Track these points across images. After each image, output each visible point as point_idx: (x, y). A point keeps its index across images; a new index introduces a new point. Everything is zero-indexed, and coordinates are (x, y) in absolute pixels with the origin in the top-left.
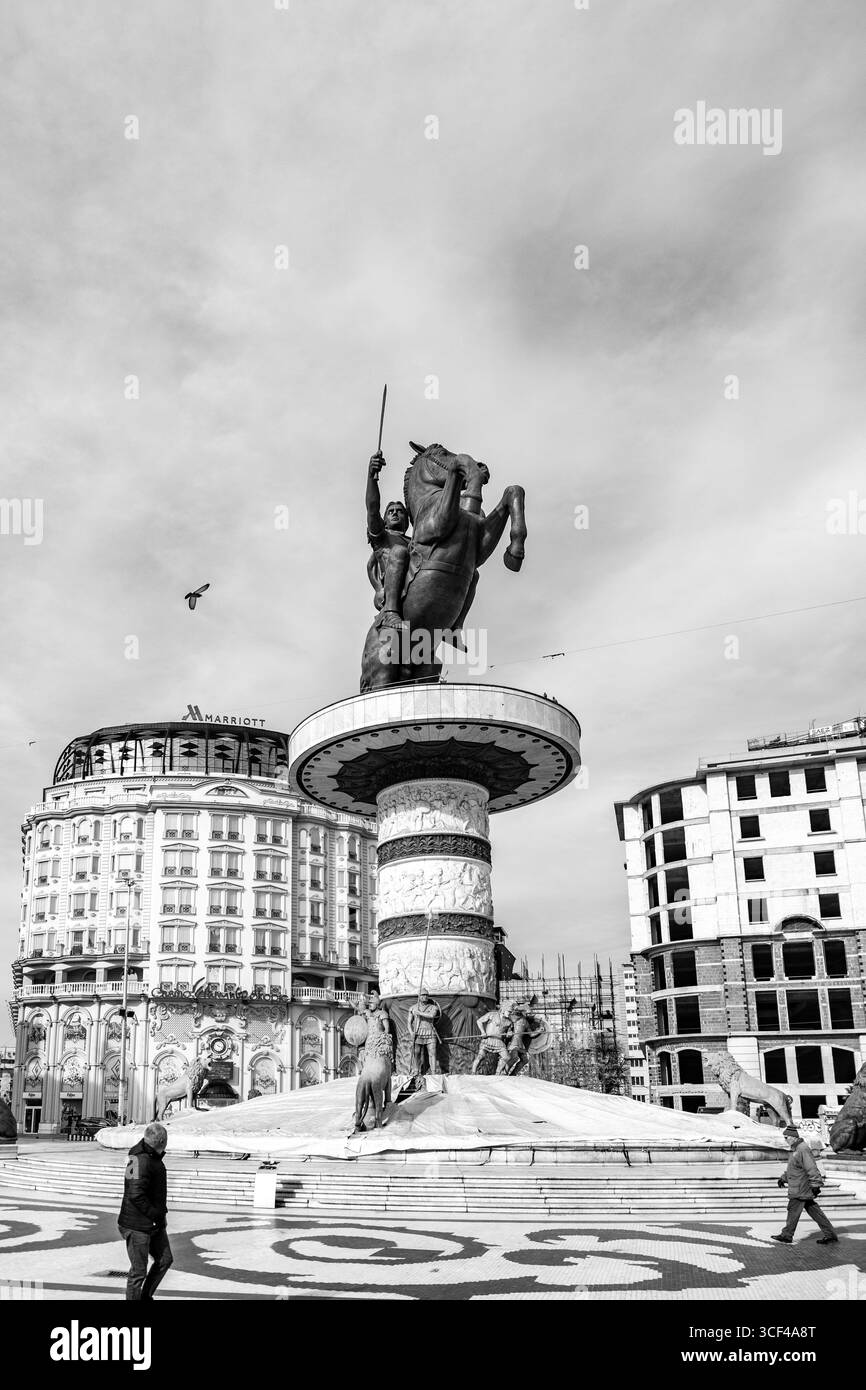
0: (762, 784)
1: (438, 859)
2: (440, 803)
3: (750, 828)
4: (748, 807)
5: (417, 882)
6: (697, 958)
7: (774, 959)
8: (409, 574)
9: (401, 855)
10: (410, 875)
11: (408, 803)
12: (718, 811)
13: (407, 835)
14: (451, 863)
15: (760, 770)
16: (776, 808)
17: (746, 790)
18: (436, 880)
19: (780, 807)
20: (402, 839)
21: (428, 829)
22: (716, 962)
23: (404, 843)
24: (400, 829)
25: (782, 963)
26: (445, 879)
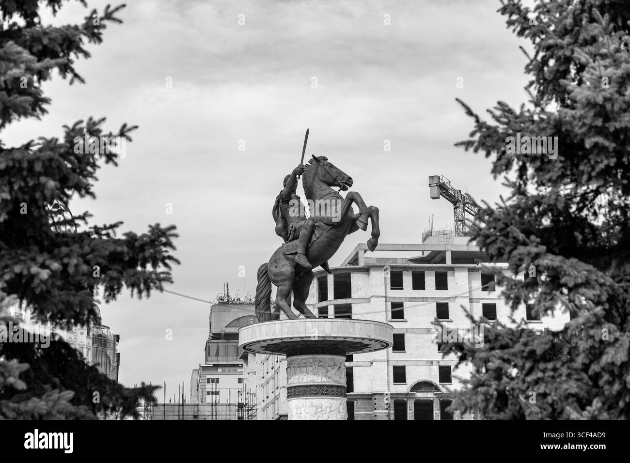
0: (407, 280)
1: (329, 399)
2: (330, 368)
3: (398, 312)
4: (396, 294)
5: (319, 410)
6: (355, 407)
7: (408, 412)
8: (314, 236)
9: (310, 394)
10: (315, 406)
11: (314, 366)
12: (378, 297)
13: (314, 384)
14: (335, 401)
15: (406, 268)
16: (415, 298)
17: (396, 283)
18: (328, 410)
19: (418, 298)
20: (310, 386)
21: (324, 382)
22: (369, 411)
23: (312, 388)
24: (309, 380)
25: (413, 414)
26: (332, 409)
